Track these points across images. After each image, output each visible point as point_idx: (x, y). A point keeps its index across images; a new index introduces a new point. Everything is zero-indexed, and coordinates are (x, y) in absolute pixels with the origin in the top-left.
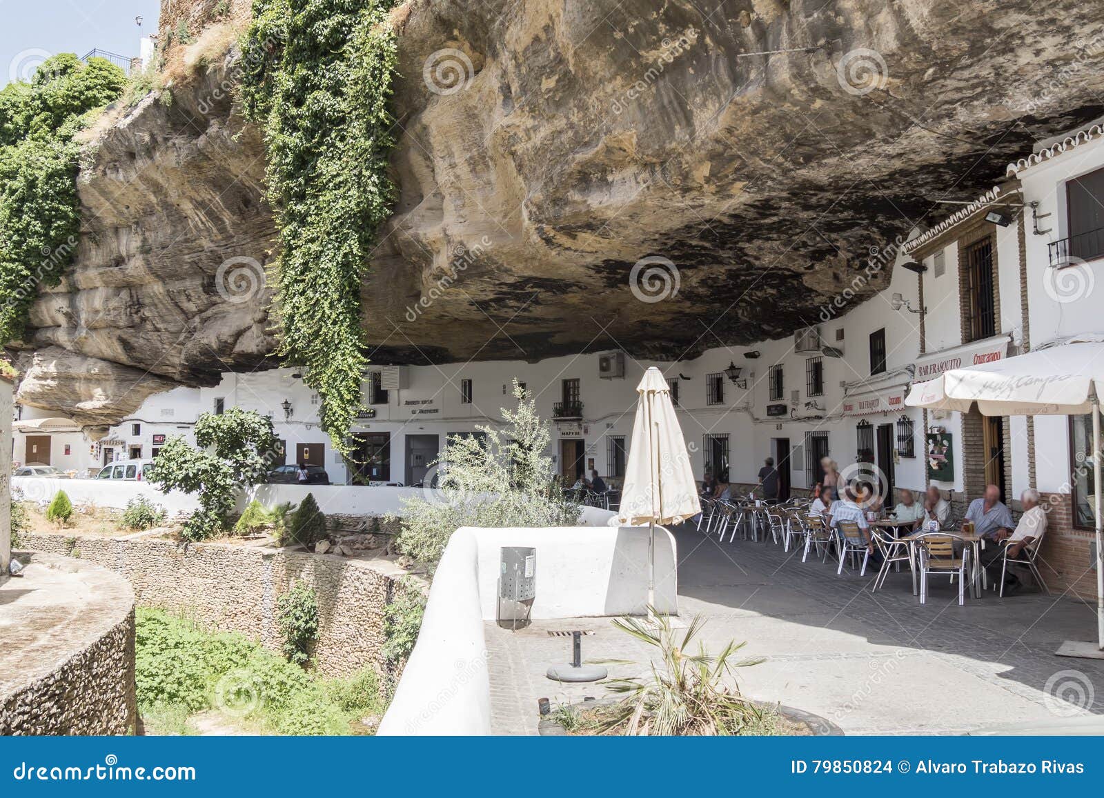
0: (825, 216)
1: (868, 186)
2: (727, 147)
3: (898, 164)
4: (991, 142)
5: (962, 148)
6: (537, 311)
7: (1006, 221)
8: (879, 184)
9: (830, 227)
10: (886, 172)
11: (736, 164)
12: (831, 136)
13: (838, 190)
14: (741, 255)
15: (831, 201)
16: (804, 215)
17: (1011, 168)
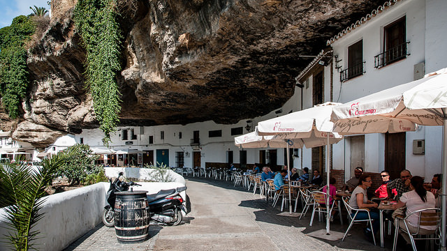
0: (267, 67)
1: (279, 52)
2: (223, 36)
3: (287, 42)
4: (321, 32)
5: (310, 35)
6: (179, 106)
7: (326, 64)
8: (283, 52)
9: (270, 71)
10: (283, 46)
11: (227, 44)
12: (258, 30)
13: (268, 54)
14: (242, 84)
15: (267, 60)
16: (259, 66)
17: (328, 42)
